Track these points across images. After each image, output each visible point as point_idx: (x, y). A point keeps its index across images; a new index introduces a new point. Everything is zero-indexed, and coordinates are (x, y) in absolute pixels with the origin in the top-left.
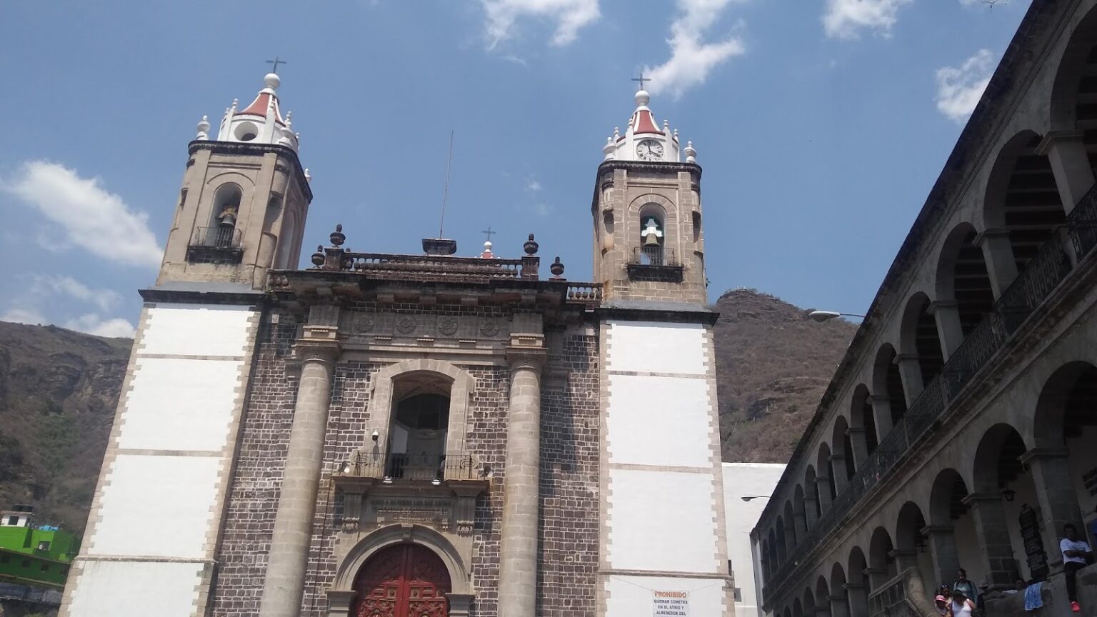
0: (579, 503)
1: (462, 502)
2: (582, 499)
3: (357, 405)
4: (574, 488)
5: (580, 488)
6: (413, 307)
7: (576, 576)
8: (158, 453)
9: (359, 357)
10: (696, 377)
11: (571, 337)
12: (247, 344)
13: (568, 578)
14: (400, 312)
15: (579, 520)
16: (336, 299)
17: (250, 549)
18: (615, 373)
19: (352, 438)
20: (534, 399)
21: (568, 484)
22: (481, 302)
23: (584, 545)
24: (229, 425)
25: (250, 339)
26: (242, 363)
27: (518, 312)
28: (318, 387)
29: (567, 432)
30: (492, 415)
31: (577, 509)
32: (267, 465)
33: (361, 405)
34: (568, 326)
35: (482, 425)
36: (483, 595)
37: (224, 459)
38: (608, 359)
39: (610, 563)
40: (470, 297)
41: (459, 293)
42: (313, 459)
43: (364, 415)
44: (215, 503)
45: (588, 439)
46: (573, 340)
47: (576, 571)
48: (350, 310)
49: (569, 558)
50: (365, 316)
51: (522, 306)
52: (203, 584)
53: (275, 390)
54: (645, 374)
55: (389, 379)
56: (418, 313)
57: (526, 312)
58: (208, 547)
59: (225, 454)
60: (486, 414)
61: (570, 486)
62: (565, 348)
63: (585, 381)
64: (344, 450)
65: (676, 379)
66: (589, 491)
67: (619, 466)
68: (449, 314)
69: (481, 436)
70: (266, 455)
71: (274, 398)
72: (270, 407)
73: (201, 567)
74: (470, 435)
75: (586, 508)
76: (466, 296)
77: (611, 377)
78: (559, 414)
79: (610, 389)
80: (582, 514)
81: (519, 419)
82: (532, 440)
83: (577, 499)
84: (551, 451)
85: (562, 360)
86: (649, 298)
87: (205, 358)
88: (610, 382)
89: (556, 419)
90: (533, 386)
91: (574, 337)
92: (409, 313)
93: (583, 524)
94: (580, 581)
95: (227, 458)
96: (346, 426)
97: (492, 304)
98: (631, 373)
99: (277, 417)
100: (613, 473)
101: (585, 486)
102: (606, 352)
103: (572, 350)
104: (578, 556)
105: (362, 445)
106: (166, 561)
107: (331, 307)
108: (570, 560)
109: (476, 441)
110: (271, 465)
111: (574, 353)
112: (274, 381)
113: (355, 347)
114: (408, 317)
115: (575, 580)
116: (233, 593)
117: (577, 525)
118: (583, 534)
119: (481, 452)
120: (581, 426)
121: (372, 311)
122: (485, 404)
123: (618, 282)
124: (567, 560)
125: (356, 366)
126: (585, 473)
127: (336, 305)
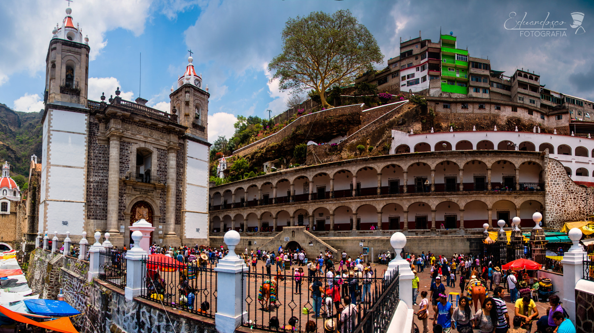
1: (158, 191)
2: (179, 192)
3: (126, 156)
4: (177, 188)
6: (142, 125)
8: (64, 166)
9: (126, 140)
10: (206, 161)
12: (86, 129)
14: (138, 125)
16: (121, 118)
17: (94, 199)
18: (188, 157)
19: (126, 167)
22: (164, 127)
23: (179, 204)
24: (85, 158)
25: (87, 127)
26: (86, 136)
27: (172, 133)
28: (118, 149)
30: (163, 165)
32: (96, 173)
33: (128, 156)
35: (161, 168)
36: (162, 216)
38: (187, 152)
40: (161, 125)
41: (158, 123)
43: (129, 160)
44: (84, 184)
45: (180, 175)
47: (177, 210)
48: (125, 122)
50: (127, 125)
51: (174, 132)
52: (85, 209)
53: (95, 147)
54: (195, 158)
55: (136, 149)
56: (143, 127)
57: (174, 134)
58: (84, 198)
59: (85, 168)
60: (161, 165)
63: (180, 157)
64: (124, 171)
65: (201, 161)
66: (180, 190)
67: (189, 184)
68: (152, 129)
69: (161, 171)
70: (95, 169)
71: (95, 150)
72: (94, 153)
73: (84, 204)
74: (158, 171)
75: (179, 194)
79: (187, 161)
80: (179, 196)
81: (172, 168)
86: (197, 135)
87: (73, 133)
90: (175, 158)
92: (141, 126)
93: (179, 198)
95: (85, 170)
96: (124, 163)
98: (192, 158)
99: (96, 156)
100: (187, 186)
101: (179, 188)
102: (187, 150)
104: (177, 206)
105: (129, 170)
106: (73, 202)
107: (120, 120)
109: (159, 173)
110: (97, 173)
112: (94, 143)
113: (125, 136)
114: (140, 128)
116: (91, 212)
117: (177, 198)
118: (179, 201)
119: (160, 176)
120: (179, 171)
121: (129, 123)
122: (161, 161)
123: (190, 128)
125: (125, 143)
126: (180, 185)
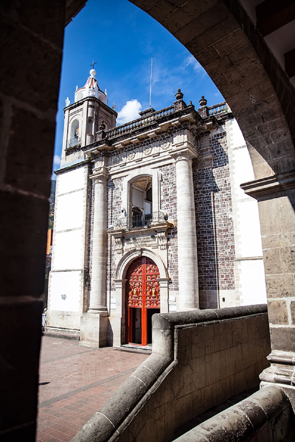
0: (225, 224)
2: (226, 222)
3: (117, 198)
4: (221, 217)
5: (225, 217)
6: (132, 147)
7: (226, 262)
8: (65, 231)
11: (213, 136)
12: (85, 182)
13: (222, 264)
14: (128, 150)
15: (225, 233)
16: (101, 154)
19: (117, 213)
20: (186, 176)
21: (219, 215)
22: (157, 133)
23: (229, 246)
25: (85, 180)
27: (175, 132)
28: (99, 194)
29: (216, 188)
30: (171, 188)
31: (224, 228)
33: (119, 197)
34: (211, 131)
36: (174, 278)
37: (83, 230)
38: (231, 142)
39: (241, 254)
40: (151, 132)
41: (146, 133)
42: (101, 225)
43: (120, 202)
45: (227, 189)
46: (214, 137)
47: (226, 260)
48: (110, 156)
49: (221, 254)
50: (115, 157)
52: (82, 278)
55: (127, 183)
57: (178, 131)
59: (83, 227)
60: (168, 189)
61: (219, 216)
62: (211, 143)
63: (223, 158)
64: (115, 219)
66: (229, 218)
67: (242, 201)
68: (147, 144)
69: (167, 200)
74: (162, 201)
75: (228, 226)
76: (149, 133)
77: (234, 152)
78: (210, 180)
80: (227, 230)
82: (187, 197)
83: (224, 222)
84: (208, 200)
85: (209, 150)
87: (74, 191)
88: (234, 155)
89: (209, 183)
90: (184, 169)
91: (215, 136)
92: (131, 150)
93: (228, 235)
94: (228, 265)
96: (114, 208)
97: (163, 132)
101: (227, 215)
102: (230, 138)
103: (214, 143)
104: (226, 252)
105: (120, 215)
106: (70, 271)
107: (101, 158)
108: (223, 255)
109: (165, 203)
111: (215, 144)
113: (113, 172)
114: (131, 152)
115: (225, 265)
117: (225, 236)
118: (228, 240)
119: (167, 208)
120: (223, 183)
121: (117, 154)
122: (167, 184)
124: (221, 255)
125: (115, 180)
126: (227, 208)
127: (103, 156)
